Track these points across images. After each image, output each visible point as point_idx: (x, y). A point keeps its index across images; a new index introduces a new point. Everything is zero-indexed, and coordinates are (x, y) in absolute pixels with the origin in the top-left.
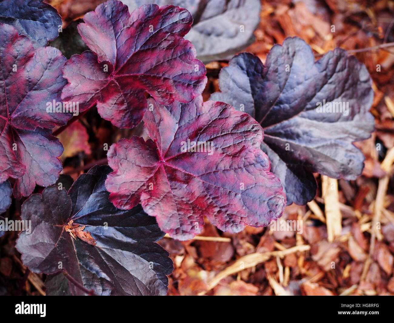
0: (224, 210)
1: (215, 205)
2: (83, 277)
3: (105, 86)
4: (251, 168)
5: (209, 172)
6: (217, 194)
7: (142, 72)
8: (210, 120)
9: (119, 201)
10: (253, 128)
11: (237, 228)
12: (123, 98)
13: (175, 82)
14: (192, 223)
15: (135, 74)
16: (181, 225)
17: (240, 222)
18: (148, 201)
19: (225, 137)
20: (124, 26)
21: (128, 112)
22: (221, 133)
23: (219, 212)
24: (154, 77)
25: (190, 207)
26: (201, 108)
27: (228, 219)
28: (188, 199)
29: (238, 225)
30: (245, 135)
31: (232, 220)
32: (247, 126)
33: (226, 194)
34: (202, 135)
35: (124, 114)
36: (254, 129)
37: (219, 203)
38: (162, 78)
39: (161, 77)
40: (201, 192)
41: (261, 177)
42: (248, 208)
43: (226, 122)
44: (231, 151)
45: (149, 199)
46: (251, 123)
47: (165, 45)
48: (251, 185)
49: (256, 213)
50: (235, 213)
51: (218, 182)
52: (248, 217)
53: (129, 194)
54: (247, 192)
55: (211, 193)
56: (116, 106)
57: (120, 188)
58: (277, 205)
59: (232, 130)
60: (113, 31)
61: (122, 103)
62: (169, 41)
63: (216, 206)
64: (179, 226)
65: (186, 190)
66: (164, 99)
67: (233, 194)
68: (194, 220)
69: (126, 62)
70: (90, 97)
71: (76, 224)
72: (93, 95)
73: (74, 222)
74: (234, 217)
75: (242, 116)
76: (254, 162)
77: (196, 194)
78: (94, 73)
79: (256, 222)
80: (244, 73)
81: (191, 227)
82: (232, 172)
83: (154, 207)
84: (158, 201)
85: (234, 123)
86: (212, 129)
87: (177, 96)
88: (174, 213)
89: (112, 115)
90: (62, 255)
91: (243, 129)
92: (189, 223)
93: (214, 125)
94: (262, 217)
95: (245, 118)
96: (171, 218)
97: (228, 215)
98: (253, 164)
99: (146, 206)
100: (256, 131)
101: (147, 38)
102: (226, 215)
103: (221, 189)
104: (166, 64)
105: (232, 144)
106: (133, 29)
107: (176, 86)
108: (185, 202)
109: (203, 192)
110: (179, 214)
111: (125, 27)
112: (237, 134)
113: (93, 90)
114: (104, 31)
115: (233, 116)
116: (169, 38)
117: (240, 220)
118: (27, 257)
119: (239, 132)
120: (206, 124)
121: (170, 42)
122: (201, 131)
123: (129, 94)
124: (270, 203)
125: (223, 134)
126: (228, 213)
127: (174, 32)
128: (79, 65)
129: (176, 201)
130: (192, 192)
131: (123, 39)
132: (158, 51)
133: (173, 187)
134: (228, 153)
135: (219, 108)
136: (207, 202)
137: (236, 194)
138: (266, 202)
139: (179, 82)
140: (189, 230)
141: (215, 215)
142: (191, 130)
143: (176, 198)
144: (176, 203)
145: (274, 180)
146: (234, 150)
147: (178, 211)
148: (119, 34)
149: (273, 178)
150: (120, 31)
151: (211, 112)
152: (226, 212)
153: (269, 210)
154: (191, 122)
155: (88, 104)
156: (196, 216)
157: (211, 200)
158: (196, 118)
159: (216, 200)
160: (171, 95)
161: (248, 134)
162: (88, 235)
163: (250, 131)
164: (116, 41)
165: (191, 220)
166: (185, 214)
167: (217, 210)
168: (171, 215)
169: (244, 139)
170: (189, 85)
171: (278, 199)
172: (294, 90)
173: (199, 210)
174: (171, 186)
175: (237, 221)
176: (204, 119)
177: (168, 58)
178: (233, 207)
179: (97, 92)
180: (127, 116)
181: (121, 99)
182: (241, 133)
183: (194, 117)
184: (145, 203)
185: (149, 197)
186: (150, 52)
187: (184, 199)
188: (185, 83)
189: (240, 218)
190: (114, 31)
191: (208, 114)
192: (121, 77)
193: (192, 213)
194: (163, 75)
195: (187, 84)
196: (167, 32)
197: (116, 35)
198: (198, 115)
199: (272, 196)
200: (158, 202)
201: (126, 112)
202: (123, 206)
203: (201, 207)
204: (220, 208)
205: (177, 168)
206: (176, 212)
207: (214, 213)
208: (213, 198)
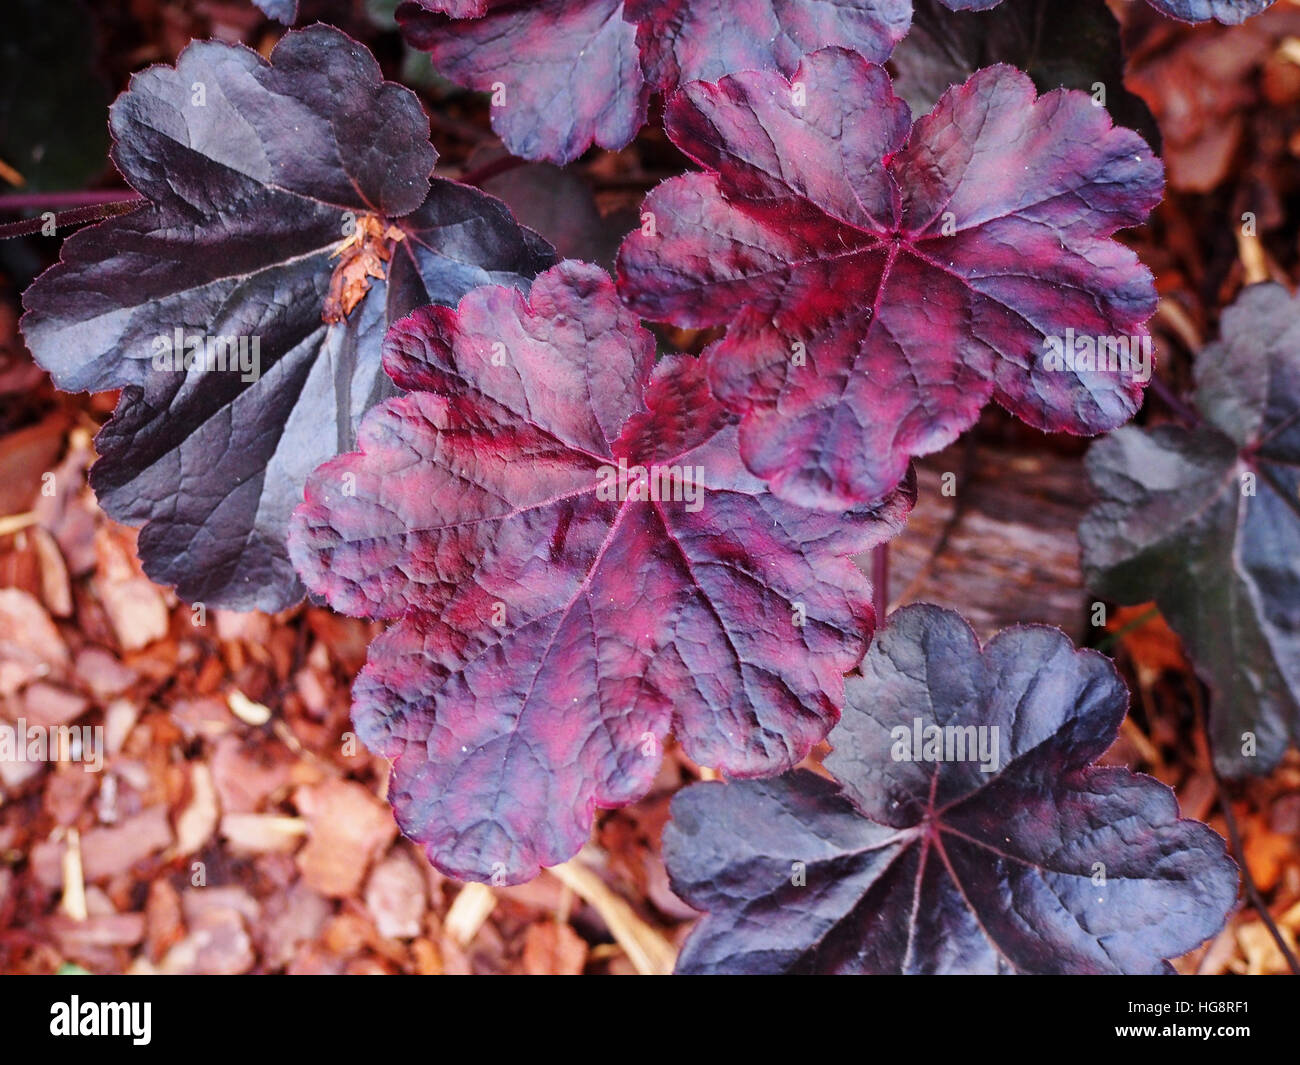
0: (452, 683)
1: (467, 654)
2: (185, 295)
3: (831, 212)
4: (602, 744)
5: (596, 620)
6: (515, 656)
7: (882, 315)
8: (788, 591)
9: (419, 335)
10: (769, 734)
11: (373, 729)
12: (770, 268)
13: (830, 411)
14: (374, 579)
15: (881, 296)
16: (357, 545)
17: (405, 741)
18: (413, 419)
19: (721, 643)
20: (1063, 228)
21: (697, 282)
22: (734, 632)
23: (441, 671)
24: (858, 349)
25: (449, 576)
26: (829, 554)
27: (409, 699)
28: (491, 569)
29: (384, 733)
30: (737, 712)
31: (407, 712)
32: (777, 713)
33: (511, 683)
34: (723, 572)
35: (688, 271)
36: (765, 740)
37: (478, 667)
38: (845, 372)
39: (851, 366)
40: (526, 609)
41: (577, 783)
42: (466, 761)
43: (786, 645)
44: (664, 673)
45: (427, 422)
46: (790, 728)
47: (975, 357)
48: (547, 756)
49: (448, 791)
50: (439, 719)
51: (558, 653)
52: (432, 767)
53: (461, 368)
54: (523, 747)
55: (521, 640)
56: (728, 245)
57: (481, 336)
58: (478, 851)
59: (752, 666)
60: (1044, 198)
61: (740, 262)
62: (994, 368)
63: (462, 657)
64: (347, 538)
65: (527, 558)
66: (748, 383)
67: (515, 705)
68: (386, 588)
69: (937, 264)
70: (760, 160)
71: (393, 250)
72: (774, 174)
73: (400, 244)
74: (422, 717)
75: (824, 697)
76: (620, 747)
77: (511, 591)
78: (868, 166)
79: (412, 793)
80: (1068, 713)
81: (356, 576)
82: (590, 687)
83: (396, 443)
84: (432, 455)
85: (785, 671)
86: (750, 599)
87: (767, 424)
88: (401, 515)
89: (677, 235)
90: (231, 208)
91: (760, 700)
92: (369, 570)
93: (767, 604)
94: (433, 813)
95: (813, 706)
96: (373, 509)
97: (432, 699)
98: (614, 747)
99: (391, 413)
100: (760, 748)
101: (1012, 302)
102: (426, 692)
103: (534, 668)
104: (902, 373)
105: (693, 671)
106: (1056, 257)
107: (812, 418)
108: (474, 561)
109: (525, 616)
110: (404, 538)
111: (1061, 234)
112: (736, 681)
113: (799, 174)
114: (1041, 171)
115: (813, 663)
116: (1003, 368)
117: (410, 738)
118: (171, 84)
119: (747, 689)
120: (771, 579)
121: (987, 373)
122: (740, 568)
123: (782, 282)
124: (482, 829)
125: (732, 638)
126: (438, 697)
127: (1034, 381)
128: (870, 102)
129: (472, 527)
130: (519, 577)
131: (1015, 236)
132: (957, 340)
133: (532, 515)
134: (655, 663)
135: (842, 616)
136: (480, 629)
137: (515, 716)
138: (487, 815)
139: (827, 425)
140: (337, 571)
141: (421, 656)
142: (746, 539)
143: (484, 529)
144: (461, 529)
145: (575, 828)
146: (668, 682)
147: (421, 534)
148: (1033, 219)
149: (580, 827)
150: (1046, 217)
151: (820, 589)
152: (444, 692)
153: (461, 828)
154: (775, 533)
155: (723, 156)
156: (407, 594)
157: (490, 641)
158: (793, 546)
159: (492, 657)
160: (772, 404)
161: (740, 720)
162: (358, 294)
163: (756, 724)
164: (1010, 216)
165: (383, 578)
166: (404, 554)
167: (451, 663)
168: (390, 507)
169: (715, 708)
170: (816, 456)
171: (501, 853)
172: (1058, 910)
173: (441, 606)
174: (537, 509)
175: (402, 726)
176: (787, 572)
177: (923, 376)
178: (465, 713)
179: (792, 187)
180: (680, 281)
181: (766, 261)
182: (743, 694)
183: (795, 538)
184: (403, 409)
185: (438, 425)
186: (957, 320)
187: (488, 557)
188: (822, 444)
189: (421, 738)
190: (1044, 203)
191: (810, 583)
192: (885, 262)
193: (422, 581)
194: (859, 373)
195: (818, 448)
196: (1032, 359)
197: (1027, 210)
198: (804, 549)
199: (510, 832)
200: (425, 452)
201: (700, 276)
202: (394, 346)
203: (454, 610)
204: (461, 675)
205: (618, 522)
206: (410, 524)
207: (430, 651)
208: (498, 649)
